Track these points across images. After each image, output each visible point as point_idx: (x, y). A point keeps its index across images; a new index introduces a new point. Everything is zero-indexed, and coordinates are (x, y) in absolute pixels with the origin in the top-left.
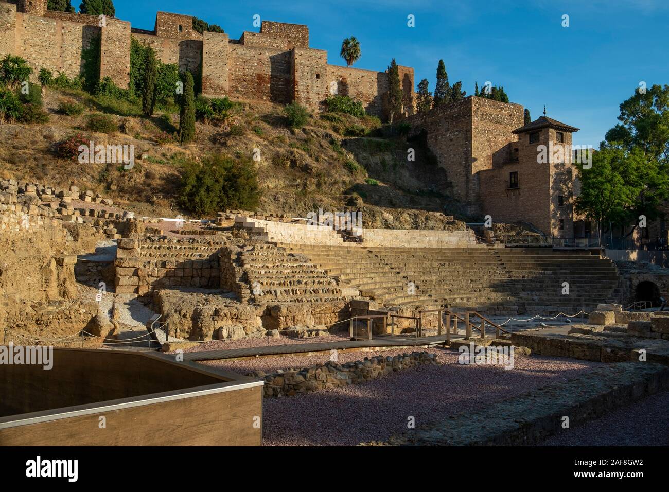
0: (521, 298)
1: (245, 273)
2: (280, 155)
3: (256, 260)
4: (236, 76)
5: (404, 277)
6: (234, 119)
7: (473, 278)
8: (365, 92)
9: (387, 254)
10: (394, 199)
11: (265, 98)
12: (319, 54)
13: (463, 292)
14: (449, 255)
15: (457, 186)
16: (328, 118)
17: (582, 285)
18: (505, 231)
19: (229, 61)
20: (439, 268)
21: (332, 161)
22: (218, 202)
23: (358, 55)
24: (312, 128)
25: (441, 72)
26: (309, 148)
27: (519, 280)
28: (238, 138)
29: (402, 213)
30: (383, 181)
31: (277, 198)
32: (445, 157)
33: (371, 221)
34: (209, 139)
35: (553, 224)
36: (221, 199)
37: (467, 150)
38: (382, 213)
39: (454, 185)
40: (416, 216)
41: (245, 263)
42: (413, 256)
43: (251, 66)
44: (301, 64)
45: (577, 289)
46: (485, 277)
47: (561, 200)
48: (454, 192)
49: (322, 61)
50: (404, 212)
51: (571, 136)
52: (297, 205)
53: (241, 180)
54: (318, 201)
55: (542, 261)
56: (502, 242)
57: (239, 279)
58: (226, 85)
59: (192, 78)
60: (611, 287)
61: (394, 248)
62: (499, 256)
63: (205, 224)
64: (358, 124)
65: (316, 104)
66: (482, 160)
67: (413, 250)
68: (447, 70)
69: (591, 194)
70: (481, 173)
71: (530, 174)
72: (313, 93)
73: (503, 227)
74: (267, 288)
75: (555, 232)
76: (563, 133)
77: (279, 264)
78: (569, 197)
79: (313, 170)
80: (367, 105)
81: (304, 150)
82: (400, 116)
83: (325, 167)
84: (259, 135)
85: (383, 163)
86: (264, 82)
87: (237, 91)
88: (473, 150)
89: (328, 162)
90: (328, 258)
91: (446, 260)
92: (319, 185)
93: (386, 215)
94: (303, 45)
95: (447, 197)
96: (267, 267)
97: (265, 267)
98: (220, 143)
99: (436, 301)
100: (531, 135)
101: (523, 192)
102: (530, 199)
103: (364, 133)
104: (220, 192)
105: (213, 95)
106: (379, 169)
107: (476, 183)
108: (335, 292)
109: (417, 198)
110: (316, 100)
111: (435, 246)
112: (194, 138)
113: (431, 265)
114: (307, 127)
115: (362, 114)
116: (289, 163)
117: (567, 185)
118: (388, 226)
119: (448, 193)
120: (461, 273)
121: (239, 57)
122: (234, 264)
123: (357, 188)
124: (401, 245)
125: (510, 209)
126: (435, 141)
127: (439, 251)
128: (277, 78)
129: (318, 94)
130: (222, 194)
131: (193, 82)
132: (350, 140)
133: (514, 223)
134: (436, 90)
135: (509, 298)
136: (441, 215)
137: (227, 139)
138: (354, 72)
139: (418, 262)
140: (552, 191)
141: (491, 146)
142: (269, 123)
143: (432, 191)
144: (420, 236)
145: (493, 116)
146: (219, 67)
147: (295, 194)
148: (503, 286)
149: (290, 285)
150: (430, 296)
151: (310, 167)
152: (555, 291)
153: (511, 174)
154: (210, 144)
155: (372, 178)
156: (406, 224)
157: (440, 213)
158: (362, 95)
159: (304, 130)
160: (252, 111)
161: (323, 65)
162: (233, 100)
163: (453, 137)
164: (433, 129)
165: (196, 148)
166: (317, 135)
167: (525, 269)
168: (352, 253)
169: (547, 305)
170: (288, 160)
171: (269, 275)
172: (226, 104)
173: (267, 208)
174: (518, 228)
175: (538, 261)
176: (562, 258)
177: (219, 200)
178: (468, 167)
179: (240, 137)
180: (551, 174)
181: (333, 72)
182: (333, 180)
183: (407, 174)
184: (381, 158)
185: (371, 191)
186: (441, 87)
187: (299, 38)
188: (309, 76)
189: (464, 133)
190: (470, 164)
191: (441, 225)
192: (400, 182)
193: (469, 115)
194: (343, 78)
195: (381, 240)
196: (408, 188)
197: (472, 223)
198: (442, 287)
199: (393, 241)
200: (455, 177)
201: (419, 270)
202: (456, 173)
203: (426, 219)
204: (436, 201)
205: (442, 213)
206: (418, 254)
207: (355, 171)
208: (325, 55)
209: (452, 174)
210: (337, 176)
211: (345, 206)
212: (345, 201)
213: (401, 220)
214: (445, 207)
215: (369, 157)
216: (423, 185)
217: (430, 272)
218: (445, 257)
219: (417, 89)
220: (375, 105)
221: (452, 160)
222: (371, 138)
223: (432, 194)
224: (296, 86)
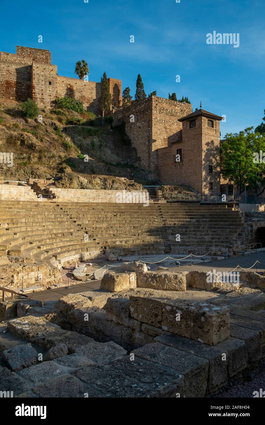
0: (169, 240)
2: (13, 137)
5: (78, 225)
7: (136, 225)
8: (86, 96)
9: (72, 207)
10: (95, 169)
11: (11, 98)
12: (51, 68)
13: (125, 236)
14: (123, 208)
15: (143, 160)
16: (55, 112)
17: (216, 230)
18: (170, 191)
20: (111, 218)
21: (52, 141)
23: (87, 72)
25: (139, 83)
26: (37, 133)
27: (171, 227)
29: (94, 178)
31: (1, 166)
32: (136, 140)
33: (69, 183)
35: (205, 186)
37: (150, 134)
38: (79, 178)
39: (141, 159)
40: (105, 180)
42: (93, 209)
43: (2, 75)
44: (38, 74)
45: (211, 233)
46: (146, 225)
47: (210, 169)
48: (142, 164)
49: (54, 73)
50: (96, 177)
51: (219, 123)
52: (18, 171)
54: (35, 169)
55: (191, 212)
56: (165, 198)
60: (236, 232)
61: (80, 203)
62: (160, 209)
64: (77, 116)
65: (48, 103)
66: (160, 141)
67: (95, 204)
68: (143, 81)
69: (231, 164)
70: (159, 151)
71: (190, 150)
72: (46, 95)
73: (169, 188)
75: (206, 191)
76: (213, 120)
78: (217, 167)
79: (37, 148)
80: (88, 105)
81: (33, 134)
82: (109, 112)
83: (46, 145)
85: (93, 144)
86: (12, 87)
88: (153, 134)
89: (50, 142)
90: (10, 210)
91: (118, 212)
92: (40, 158)
93: (82, 179)
95: (137, 168)
99: (98, 243)
100: (191, 122)
101: (185, 163)
102: (189, 168)
103: (79, 123)
106: (89, 148)
107: (155, 158)
109: (113, 168)
110: (48, 100)
113: (106, 215)
115: (81, 110)
116: (19, 142)
117: (216, 158)
118: (82, 187)
119: (137, 165)
120: (127, 222)
123: (70, 162)
124: (87, 201)
125: (177, 175)
126: (130, 129)
128: (21, 84)
129: (50, 96)
132: (69, 127)
133: (177, 185)
134: (135, 95)
135: (159, 240)
136: (125, 179)
138: (79, 82)
139: (96, 213)
140: (203, 162)
141: (167, 132)
142: (10, 115)
143: (127, 164)
144: (105, 194)
145: (168, 110)
147: (17, 164)
148: (158, 231)
150: (94, 239)
151: (34, 145)
152: (195, 235)
153: (178, 150)
155: (83, 154)
156: (97, 186)
157: (124, 178)
158: (85, 98)
159: (35, 120)
161: (55, 75)
163: (141, 125)
164: (129, 120)
166: (45, 124)
167: (177, 218)
169: (188, 246)
170: (19, 140)
174: (180, 189)
175: (188, 212)
176: (205, 210)
178: (150, 146)
180: (203, 149)
181: (63, 82)
182: (51, 155)
183: (109, 152)
184: (91, 140)
185: (79, 163)
186: (139, 93)
187: (43, 59)
188: (43, 83)
189: (148, 122)
190: (151, 144)
191: (123, 186)
192: (104, 157)
193: (151, 110)
194: (71, 86)
195: (71, 197)
196: (110, 162)
197: (148, 185)
198: (108, 232)
199: (81, 197)
200: (142, 153)
201: (94, 219)
202: (143, 151)
203: (113, 182)
204: (127, 170)
205: (126, 178)
206: (98, 207)
207: (69, 149)
208: (56, 68)
209: (140, 151)
210: (55, 152)
211: (57, 173)
212: (57, 170)
213: (93, 183)
214: (133, 174)
215: (82, 140)
216: (121, 159)
217: (103, 221)
218: (120, 209)
219: (123, 94)
220: (94, 105)
221: (140, 142)
222: (84, 127)
223: (126, 165)
224: (33, 90)
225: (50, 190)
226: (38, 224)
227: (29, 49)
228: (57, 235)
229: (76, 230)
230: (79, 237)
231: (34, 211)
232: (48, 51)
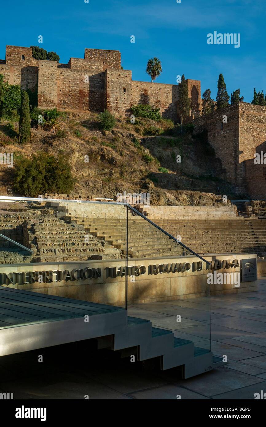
1: (36, 238)
2: (93, 151)
3: (44, 229)
4: (63, 92)
6: (60, 125)
7: (228, 242)
8: (162, 101)
9: (165, 225)
10: (178, 183)
11: (85, 108)
12: (125, 74)
14: (213, 225)
15: (229, 172)
18: (260, 207)
19: (58, 81)
20: (203, 235)
21: (132, 155)
22: (41, 188)
23: (160, 71)
24: (119, 130)
25: (221, 83)
26: (116, 146)
28: (61, 140)
29: (181, 194)
30: (172, 169)
31: (87, 183)
32: (220, 150)
33: (157, 200)
34: (41, 140)
36: (43, 186)
37: (236, 144)
38: (165, 194)
39: (227, 171)
40: (192, 196)
41: (36, 231)
42: (185, 226)
43: (75, 84)
44: (112, 82)
46: (238, 242)
48: (227, 176)
49: (128, 79)
50: (182, 193)
52: (103, 188)
53: (58, 172)
54: (119, 185)
56: (256, 214)
57: (31, 241)
58: (56, 99)
59: (28, 96)
61: (171, 220)
62: (252, 226)
63: (29, 204)
64: (154, 125)
65: (123, 111)
66: (247, 151)
67: (185, 222)
70: (247, 162)
72: (121, 103)
73: (260, 203)
74: (50, 248)
77: (61, 232)
79: (118, 162)
80: (164, 111)
81: (112, 147)
82: (189, 118)
83: (127, 159)
84: (78, 137)
86: (85, 96)
87: (64, 103)
88: (240, 144)
89: (130, 156)
90: (115, 227)
91: (209, 229)
92: (121, 173)
93: (169, 195)
94: (117, 65)
96: (52, 234)
97: (50, 234)
98: (48, 143)
103: (158, 133)
104: (43, 180)
105: (46, 107)
106: (169, 160)
107: (243, 170)
108: (99, 251)
109: (197, 182)
110: (123, 108)
111: (203, 218)
112: (30, 140)
113: (197, 232)
114: (115, 130)
115: (158, 118)
116: (100, 157)
118: (170, 204)
119: (222, 178)
120: (219, 238)
121: (65, 78)
122: (29, 232)
123: (152, 176)
124: (177, 218)
126: (213, 138)
127: (206, 222)
128: (94, 92)
129: (125, 104)
130: (44, 182)
131: (28, 99)
132: (148, 138)
134: (217, 97)
136: (212, 195)
137: (53, 140)
138: (154, 86)
139: (188, 230)
141: (255, 141)
142: (86, 127)
143: (211, 176)
144: (193, 211)
145: (256, 117)
146: (50, 86)
147: (102, 180)
149: (67, 246)
151: (115, 160)
154: (41, 145)
155: (164, 167)
156: (184, 202)
157: (211, 193)
158: (160, 103)
159: (113, 132)
160: (74, 118)
161: (129, 81)
162: (61, 110)
163: (226, 134)
164: (212, 128)
165: (30, 148)
166: (123, 135)
168: (137, 224)
170: (99, 155)
171: (52, 239)
172: (55, 113)
173: (80, 191)
177: (42, 186)
178: (236, 158)
179: (63, 139)
181: (137, 87)
182: (132, 169)
183: (191, 164)
184: (171, 151)
185: (161, 177)
186: (221, 95)
187: (113, 61)
188: (118, 91)
189: (234, 131)
190: (238, 155)
191: (211, 202)
192: (186, 169)
193: (237, 118)
194: (145, 91)
195: (162, 215)
196: (192, 174)
197: (236, 200)
198: (202, 249)
199: (171, 215)
200: (228, 166)
201: (187, 236)
202: (228, 162)
203: (200, 198)
204: (212, 184)
205: (213, 193)
206: (189, 224)
207: (150, 162)
208: (130, 74)
209: (225, 162)
210: (135, 166)
211: (140, 189)
212: (140, 185)
213: (180, 199)
214: (218, 188)
215: (162, 151)
216: (203, 171)
217: (196, 238)
218: (210, 226)
219: (202, 97)
220: (170, 110)
221: (225, 152)
222: (164, 137)
223: (210, 178)
224: (108, 99)
225: (141, 208)
226: (141, 241)
227: (98, 51)
228: (159, 251)
229: (173, 246)
230: (178, 253)
231: (134, 229)
232: (118, 51)
